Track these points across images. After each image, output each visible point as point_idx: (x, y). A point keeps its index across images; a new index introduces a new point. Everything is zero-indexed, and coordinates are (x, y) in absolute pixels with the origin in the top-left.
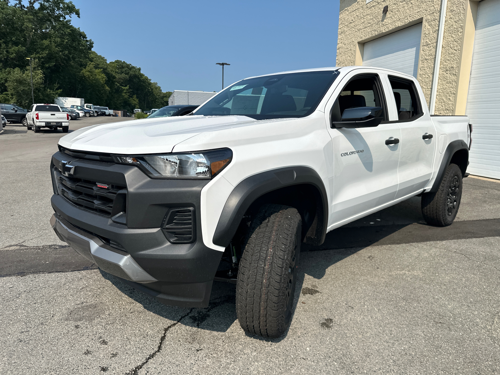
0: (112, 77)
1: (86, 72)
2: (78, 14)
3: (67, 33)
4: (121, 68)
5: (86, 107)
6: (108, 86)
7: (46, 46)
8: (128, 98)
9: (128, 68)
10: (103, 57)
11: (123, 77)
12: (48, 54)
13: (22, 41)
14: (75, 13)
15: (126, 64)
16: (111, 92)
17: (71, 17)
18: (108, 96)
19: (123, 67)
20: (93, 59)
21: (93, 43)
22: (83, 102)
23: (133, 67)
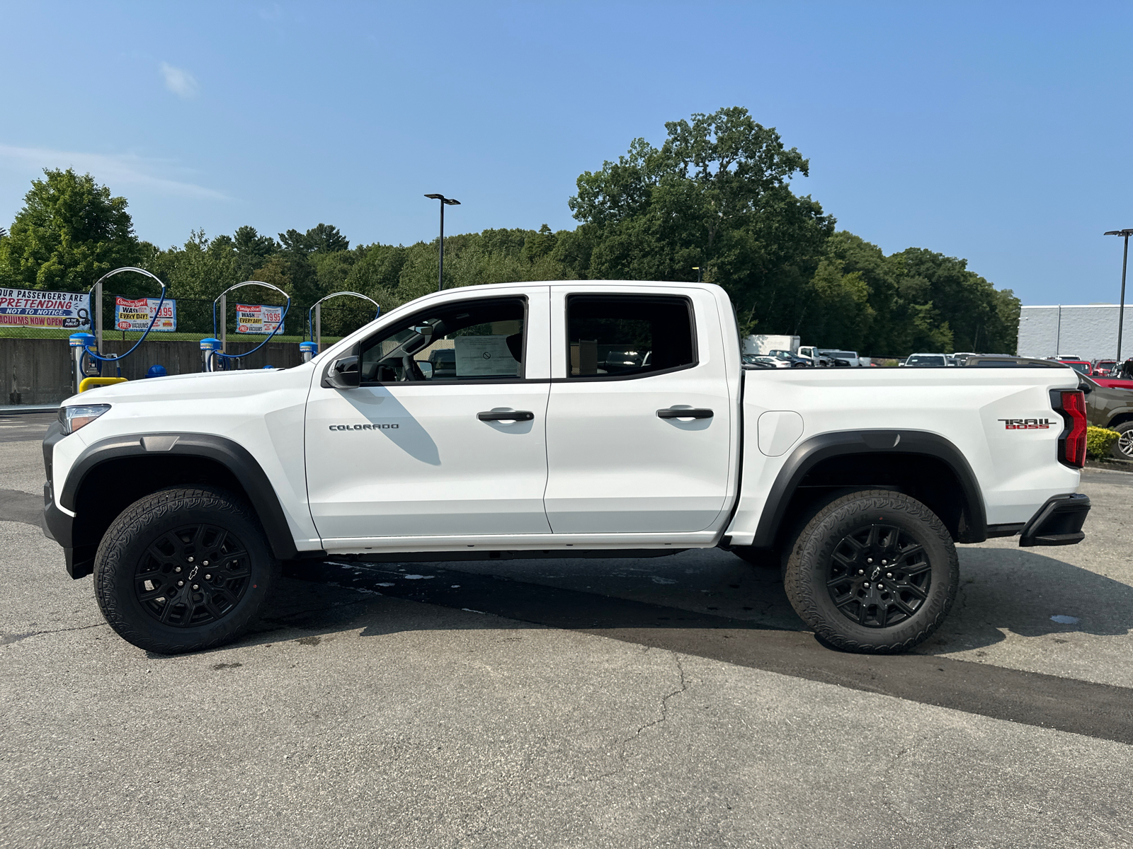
0: (886, 286)
1: (819, 281)
2: (805, 169)
3: (778, 210)
4: (917, 265)
5: (802, 353)
6: (872, 308)
7: (736, 241)
8: (929, 329)
9: (933, 262)
10: (875, 246)
11: (916, 284)
12: (738, 257)
13: (698, 237)
14: (798, 169)
15: (930, 253)
16: (879, 318)
17: (791, 178)
18: (870, 327)
19: (921, 262)
20: (846, 252)
21: (835, 222)
22: (798, 342)
23: (948, 260)
